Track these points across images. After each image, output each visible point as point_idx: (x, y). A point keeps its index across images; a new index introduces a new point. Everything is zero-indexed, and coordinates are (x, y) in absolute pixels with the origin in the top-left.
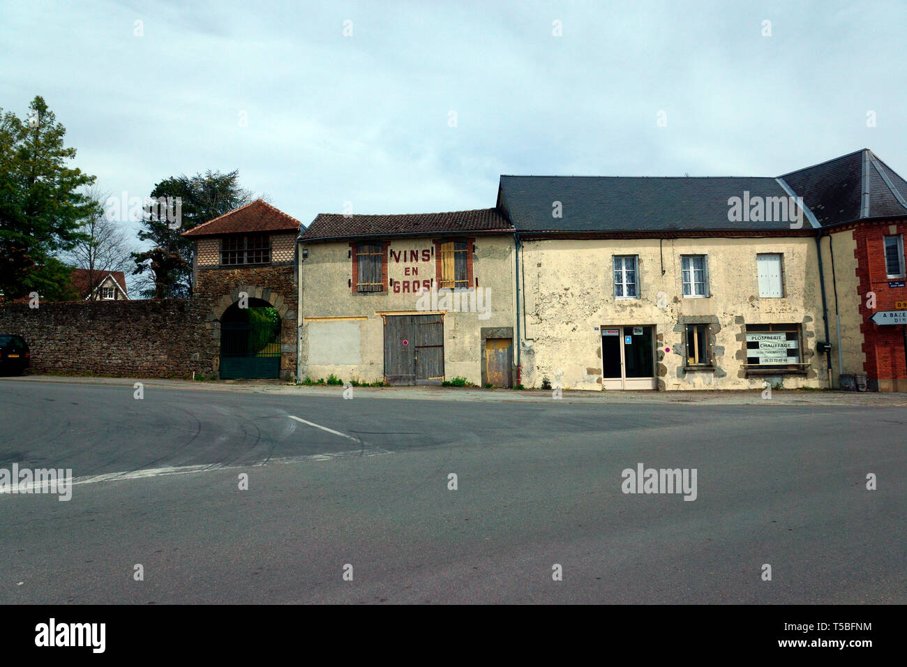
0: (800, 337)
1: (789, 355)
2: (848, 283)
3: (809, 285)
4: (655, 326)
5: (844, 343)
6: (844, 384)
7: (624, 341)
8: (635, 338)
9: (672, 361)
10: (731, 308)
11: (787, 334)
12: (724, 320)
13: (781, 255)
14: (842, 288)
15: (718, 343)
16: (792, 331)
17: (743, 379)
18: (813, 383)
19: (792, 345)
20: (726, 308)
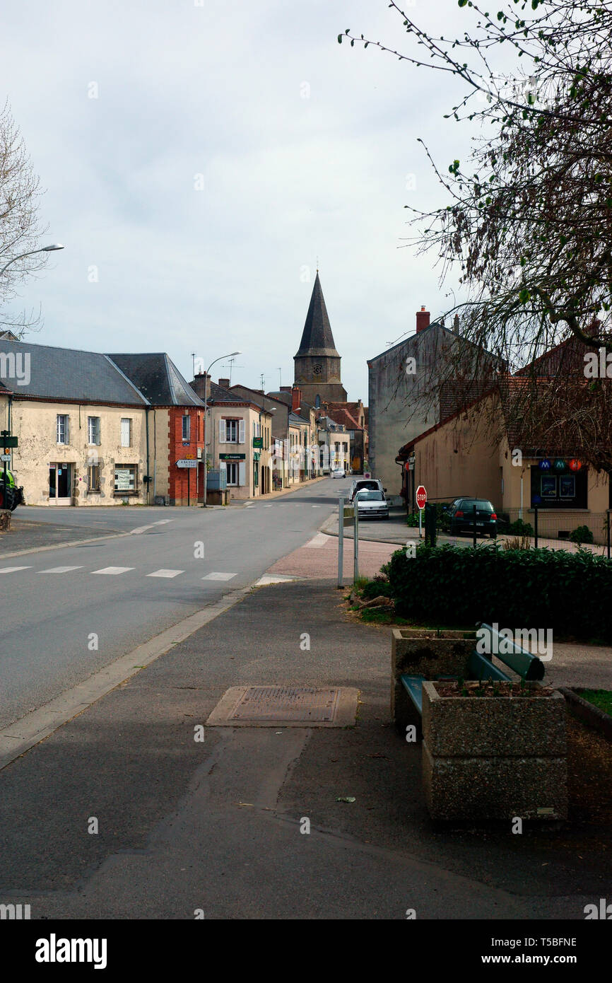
0: (136, 473)
1: (130, 484)
2: (163, 442)
3: (142, 440)
4: (75, 463)
5: (158, 478)
6: (156, 501)
7: (58, 473)
8: (63, 471)
9: (82, 487)
10: (109, 453)
11: (130, 470)
12: (106, 461)
13: (130, 419)
14: (159, 444)
15: (103, 476)
16: (133, 468)
17: (112, 499)
18: (141, 501)
19: (132, 477)
20: (107, 453)
